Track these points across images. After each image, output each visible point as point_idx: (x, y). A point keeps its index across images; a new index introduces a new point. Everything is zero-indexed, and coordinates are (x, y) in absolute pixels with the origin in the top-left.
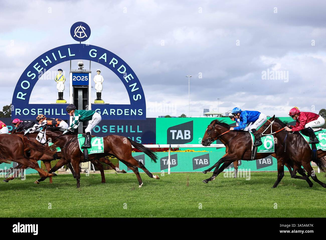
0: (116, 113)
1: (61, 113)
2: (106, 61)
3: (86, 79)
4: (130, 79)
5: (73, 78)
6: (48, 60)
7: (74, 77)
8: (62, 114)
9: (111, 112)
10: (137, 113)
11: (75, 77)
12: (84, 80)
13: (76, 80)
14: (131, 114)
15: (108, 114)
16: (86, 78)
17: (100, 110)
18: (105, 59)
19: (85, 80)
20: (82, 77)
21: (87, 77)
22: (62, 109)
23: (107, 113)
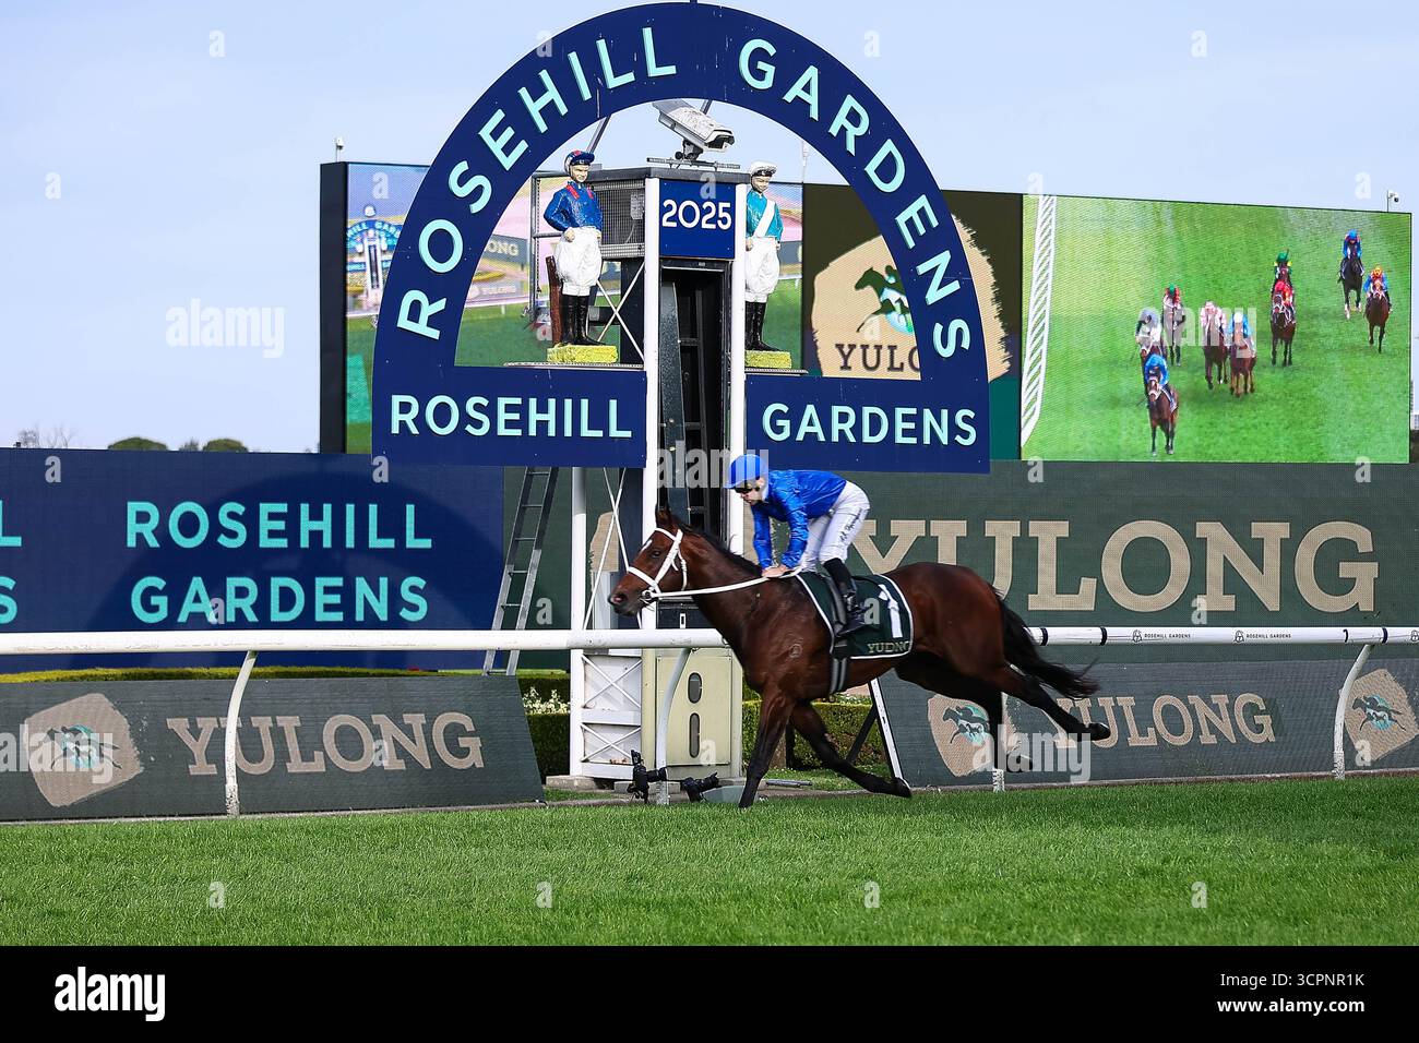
0: (857, 429)
1: (606, 430)
2: (814, 113)
3: (724, 221)
4: (922, 231)
5: (663, 210)
6: (552, 94)
7: (666, 204)
8: (614, 432)
9: (836, 426)
10: (954, 430)
11: (670, 207)
12: (713, 226)
13: (674, 224)
14: (927, 441)
15: (822, 438)
16: (721, 215)
17: (785, 409)
18: (813, 99)
19: (720, 222)
20: (705, 206)
21: (728, 205)
22: (613, 404)
23: (817, 429)
